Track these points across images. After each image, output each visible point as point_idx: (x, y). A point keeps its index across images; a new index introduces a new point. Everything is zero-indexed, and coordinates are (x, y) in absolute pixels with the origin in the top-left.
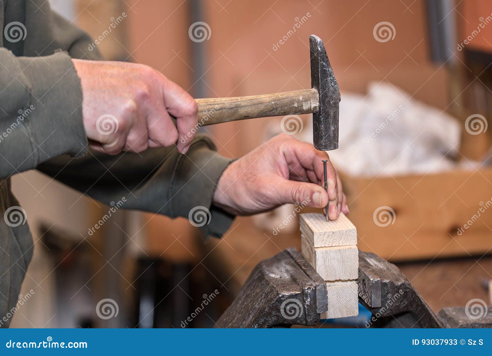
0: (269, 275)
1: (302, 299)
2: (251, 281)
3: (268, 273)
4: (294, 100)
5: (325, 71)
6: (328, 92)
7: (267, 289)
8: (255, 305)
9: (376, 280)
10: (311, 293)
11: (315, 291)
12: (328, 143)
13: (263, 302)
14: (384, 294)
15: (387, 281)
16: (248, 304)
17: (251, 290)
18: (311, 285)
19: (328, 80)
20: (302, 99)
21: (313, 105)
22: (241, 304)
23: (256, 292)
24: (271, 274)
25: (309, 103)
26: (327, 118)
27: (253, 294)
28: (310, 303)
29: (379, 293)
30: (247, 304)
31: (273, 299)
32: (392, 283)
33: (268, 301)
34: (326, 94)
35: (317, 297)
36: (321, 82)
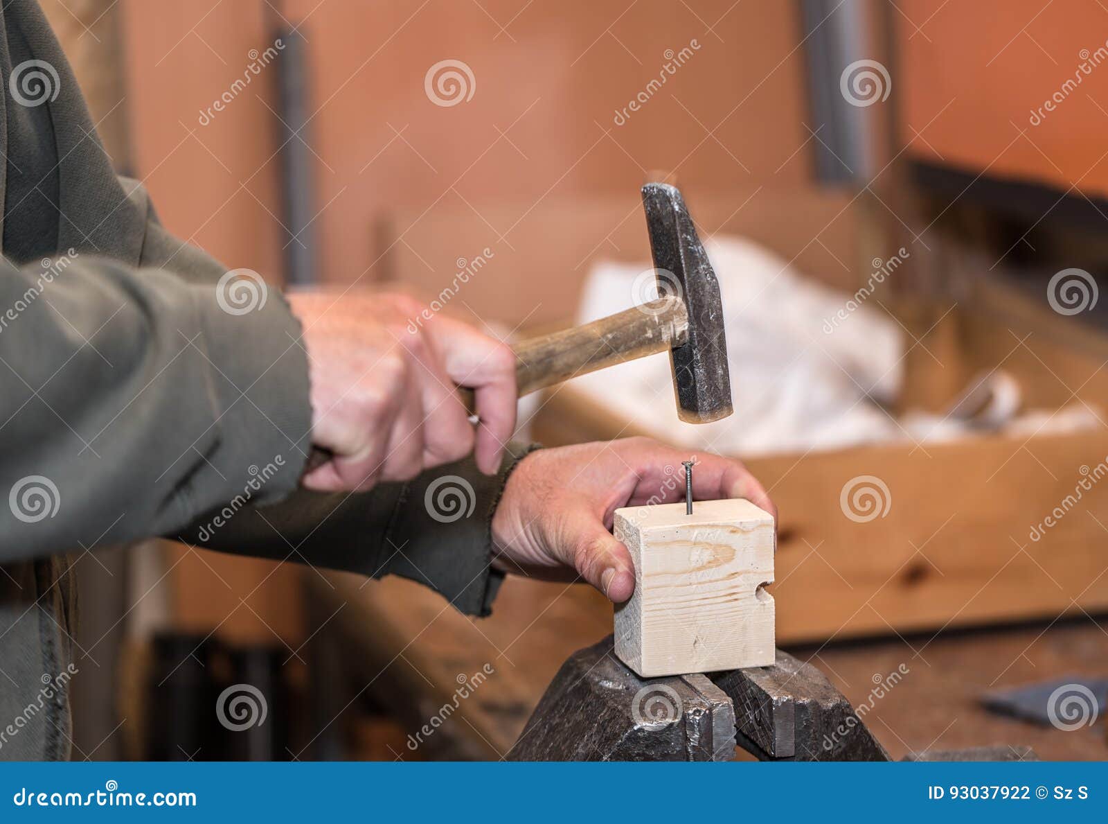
0: (601, 683)
1: (681, 734)
2: (557, 697)
3: (597, 680)
4: (645, 324)
5: (693, 252)
6: (703, 295)
7: (602, 714)
8: (577, 748)
9: (785, 699)
10: (701, 721)
11: (709, 717)
12: (717, 404)
13: (595, 742)
14: (800, 729)
15: (805, 700)
16: (558, 746)
17: (562, 717)
18: (701, 704)
19: (700, 272)
20: (659, 319)
21: (679, 330)
22: (540, 746)
23: (576, 720)
24: (605, 682)
25: (672, 326)
26: (708, 351)
27: (567, 725)
28: (699, 741)
29: (792, 727)
30: (555, 745)
31: (619, 736)
32: (815, 704)
33: (607, 739)
34: (700, 301)
35: (714, 729)
36: (689, 276)
